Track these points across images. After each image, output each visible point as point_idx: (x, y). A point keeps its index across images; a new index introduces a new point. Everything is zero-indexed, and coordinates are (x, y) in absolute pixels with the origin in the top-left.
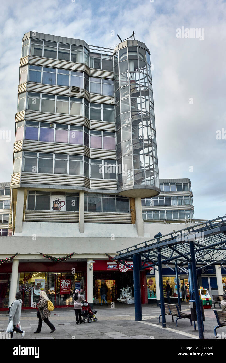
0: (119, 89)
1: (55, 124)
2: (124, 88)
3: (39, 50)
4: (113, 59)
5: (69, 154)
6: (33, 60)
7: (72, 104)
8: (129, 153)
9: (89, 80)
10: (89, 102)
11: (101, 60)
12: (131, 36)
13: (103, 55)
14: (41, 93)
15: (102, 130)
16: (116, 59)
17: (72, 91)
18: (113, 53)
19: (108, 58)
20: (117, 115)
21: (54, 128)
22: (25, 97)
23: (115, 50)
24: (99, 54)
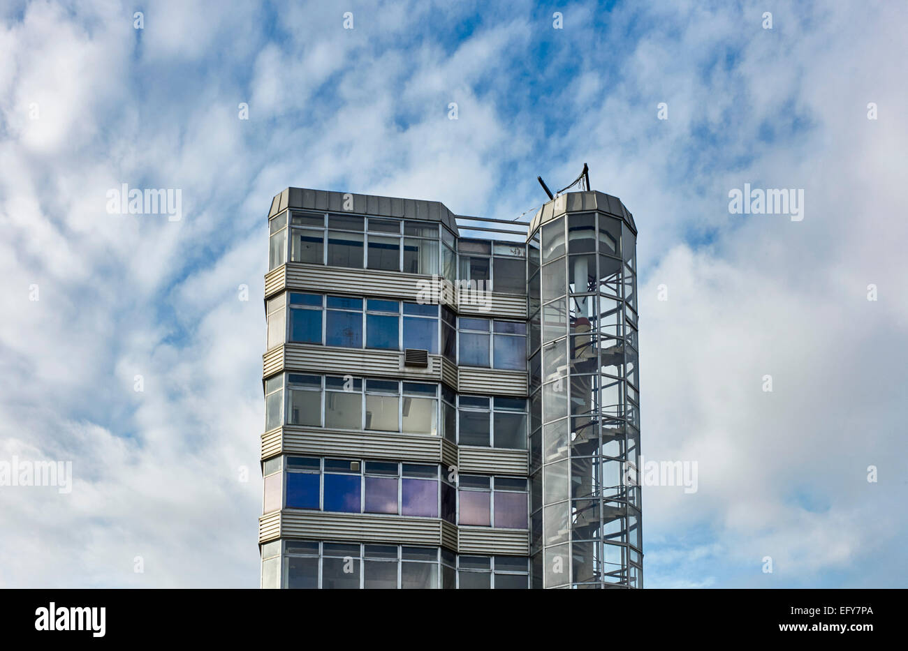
0: (540, 349)
1: (362, 461)
2: (554, 347)
3: (314, 243)
4: (525, 254)
5: (402, 544)
6: (298, 278)
7: (410, 402)
8: (561, 539)
9: (455, 327)
10: (454, 392)
11: (491, 262)
12: (578, 180)
13: (498, 243)
14: (324, 373)
15: (491, 475)
16: (534, 256)
17: (406, 365)
18: (526, 234)
19: (512, 254)
20: (533, 428)
21: (360, 473)
22: (280, 387)
23: (532, 225)
24: (486, 243)
